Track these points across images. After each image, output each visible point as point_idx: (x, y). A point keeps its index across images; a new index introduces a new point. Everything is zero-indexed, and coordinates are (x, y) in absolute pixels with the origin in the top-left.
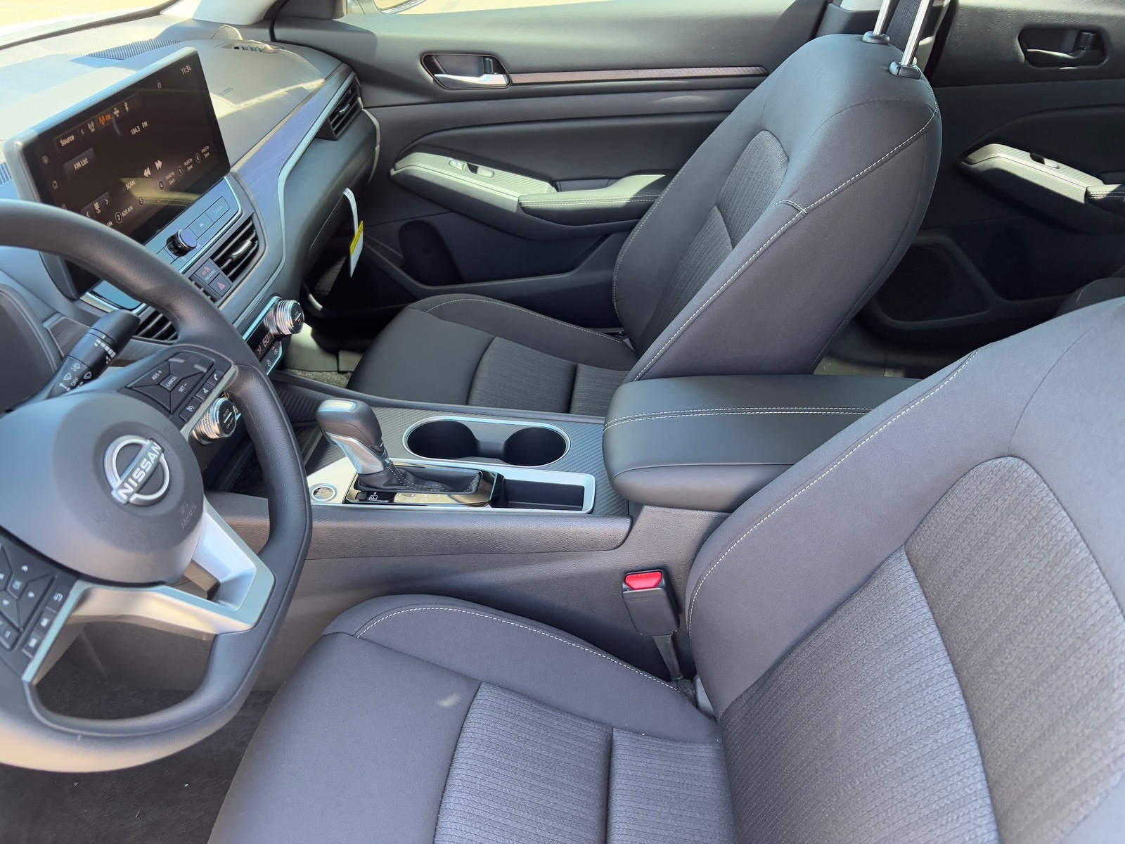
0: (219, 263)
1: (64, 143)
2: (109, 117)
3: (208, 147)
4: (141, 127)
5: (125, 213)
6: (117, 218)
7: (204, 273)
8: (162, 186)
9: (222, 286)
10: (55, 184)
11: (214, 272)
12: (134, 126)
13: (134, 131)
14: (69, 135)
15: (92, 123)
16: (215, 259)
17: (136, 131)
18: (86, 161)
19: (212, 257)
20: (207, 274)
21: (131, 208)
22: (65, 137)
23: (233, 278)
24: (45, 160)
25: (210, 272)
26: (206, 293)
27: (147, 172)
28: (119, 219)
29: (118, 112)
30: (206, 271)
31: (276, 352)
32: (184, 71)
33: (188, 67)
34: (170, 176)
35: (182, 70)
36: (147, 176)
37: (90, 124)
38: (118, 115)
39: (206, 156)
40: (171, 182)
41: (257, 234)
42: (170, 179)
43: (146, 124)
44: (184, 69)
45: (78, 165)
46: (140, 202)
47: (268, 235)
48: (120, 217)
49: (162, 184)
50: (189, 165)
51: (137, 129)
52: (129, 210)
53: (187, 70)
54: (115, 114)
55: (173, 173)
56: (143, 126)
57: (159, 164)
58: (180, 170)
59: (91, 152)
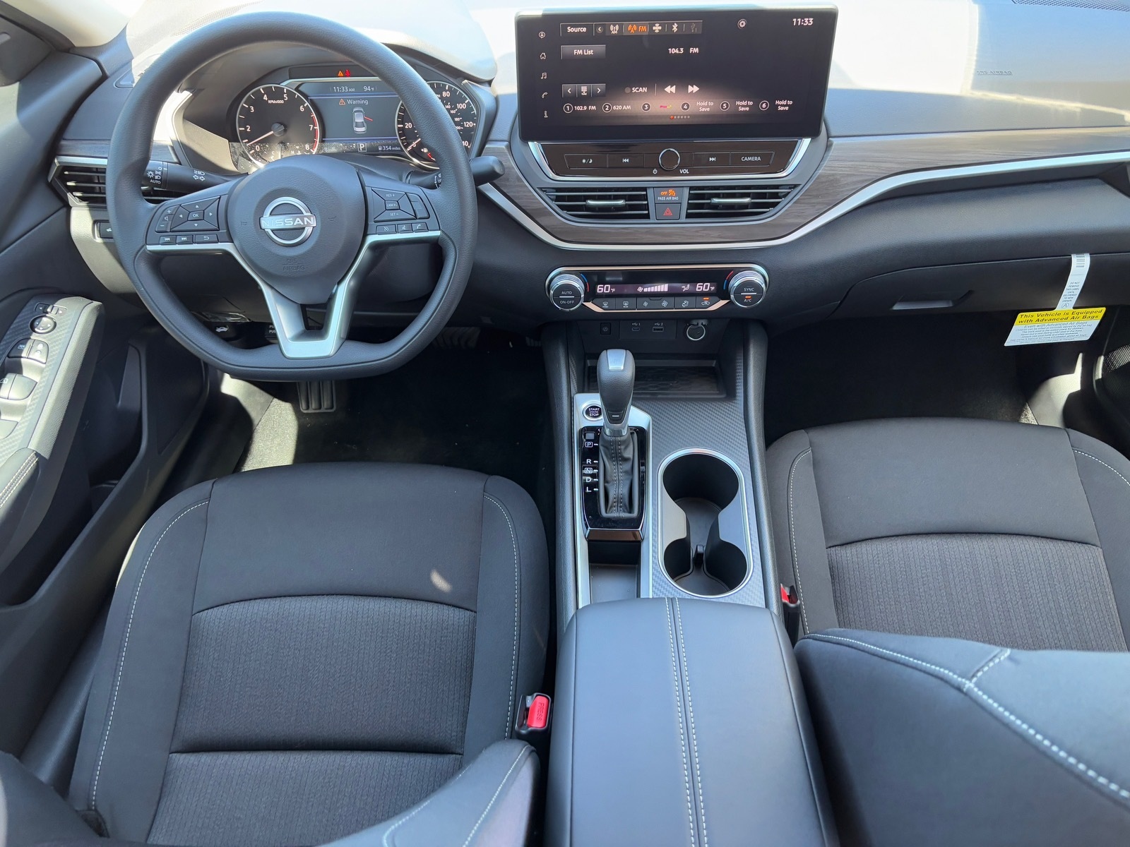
0: (692, 197)
1: (570, 30)
2: (644, 28)
3: (790, 103)
4: (687, 50)
5: (617, 108)
6: (605, 108)
7: (663, 193)
8: (685, 107)
9: (670, 213)
10: (543, 56)
11: (676, 198)
12: (677, 47)
13: (674, 51)
14: (583, 26)
15: (617, 27)
16: (691, 192)
17: (677, 51)
18: (590, 52)
19: (691, 188)
20: (666, 196)
21: (629, 107)
22: (572, 26)
23: (689, 216)
24: (542, 35)
25: (672, 196)
26: (646, 207)
27: (670, 89)
28: (607, 109)
29: (660, 28)
30: (668, 193)
31: (706, 303)
32: (797, 22)
33: (809, 21)
34: (706, 104)
35: (795, 20)
36: (669, 92)
37: (614, 25)
38: (657, 31)
39: (782, 108)
40: (703, 110)
41: (779, 203)
42: (703, 107)
43: (696, 50)
44: (799, 20)
45: (580, 52)
46: (644, 107)
47: (786, 210)
48: (610, 108)
49: (688, 106)
50: (743, 106)
51: (679, 50)
52: (624, 107)
53: (804, 22)
54: (654, 28)
55: (712, 104)
56: (691, 51)
57: (694, 89)
58: (724, 105)
59: (601, 48)
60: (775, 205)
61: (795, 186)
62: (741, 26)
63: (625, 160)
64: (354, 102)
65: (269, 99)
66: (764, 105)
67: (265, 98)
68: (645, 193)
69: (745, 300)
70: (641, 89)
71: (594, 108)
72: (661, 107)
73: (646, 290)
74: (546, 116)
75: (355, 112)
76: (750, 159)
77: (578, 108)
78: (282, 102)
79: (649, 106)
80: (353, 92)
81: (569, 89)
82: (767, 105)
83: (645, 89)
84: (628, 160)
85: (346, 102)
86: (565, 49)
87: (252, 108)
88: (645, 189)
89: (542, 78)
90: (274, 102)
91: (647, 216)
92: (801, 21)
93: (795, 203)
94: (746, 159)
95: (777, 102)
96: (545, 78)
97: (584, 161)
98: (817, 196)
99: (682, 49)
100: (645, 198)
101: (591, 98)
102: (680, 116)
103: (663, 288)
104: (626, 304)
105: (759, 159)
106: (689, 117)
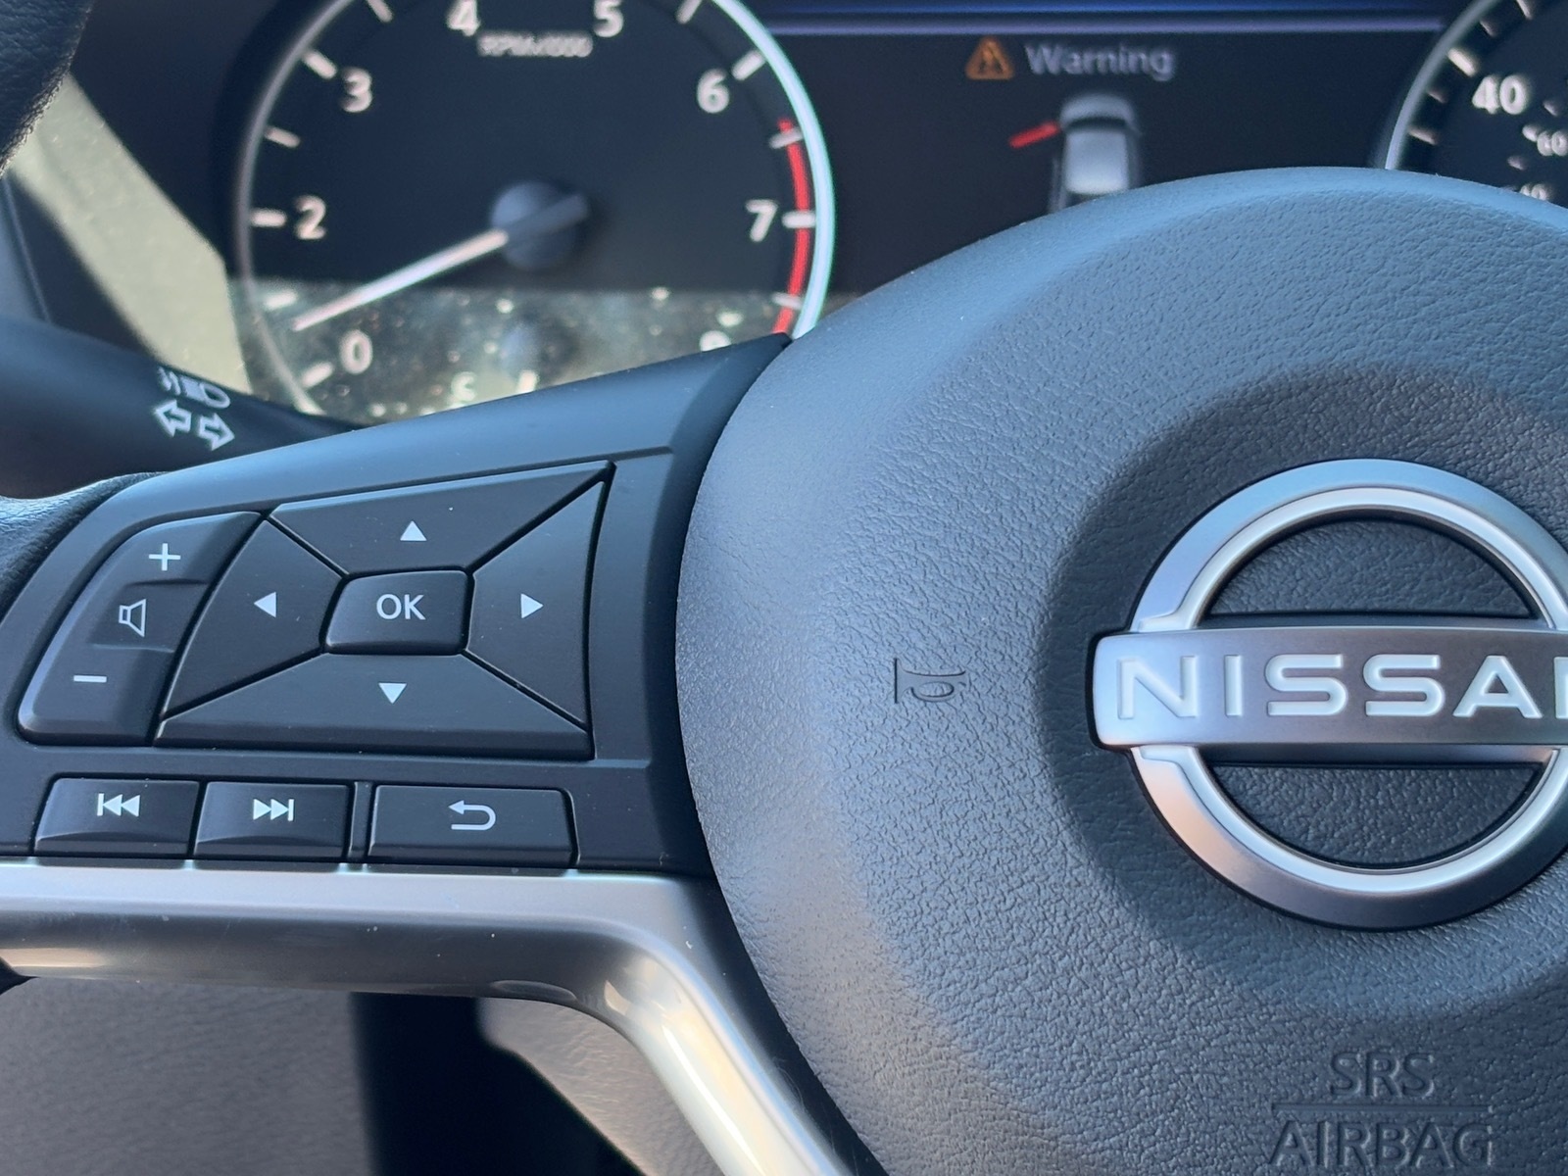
64: (1079, 63)
65: (490, 26)
67: (465, 22)
78: (576, 46)
85: (1020, 62)
87: (360, 77)
90: (520, 45)
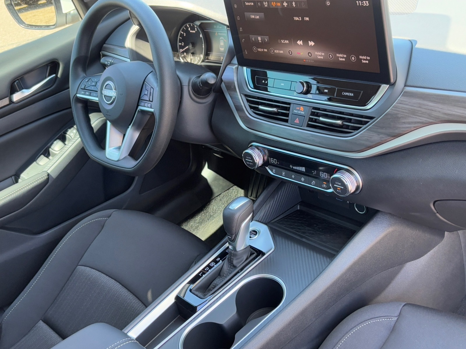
0: (313, 114)
1: (247, 4)
2: (279, 4)
3: (369, 58)
4: (303, 19)
5: (277, 51)
6: (271, 51)
8: (310, 55)
9: (297, 121)
10: (238, 18)
11: (304, 113)
12: (298, 16)
13: (296, 19)
14: (252, 2)
15: (267, 3)
16: (312, 110)
18: (258, 17)
19: (313, 108)
20: (299, 110)
21: (282, 52)
22: (247, 2)
23: (309, 126)
24: (236, 6)
25: (301, 111)
26: (287, 115)
27: (300, 43)
28: (272, 52)
29: (287, 4)
30: (300, 109)
31: (324, 185)
32: (359, 3)
33: (366, 3)
34: (320, 54)
35: (357, 2)
36: (300, 44)
37: (265, 2)
38: (286, 6)
39: (364, 62)
40: (320, 57)
41: (360, 128)
42: (319, 55)
43: (307, 19)
44: (360, 2)
45: (253, 17)
46: (289, 53)
47: (361, 134)
48: (273, 51)
49: (311, 54)
50: (341, 57)
51: (299, 19)
52: (280, 52)
53: (363, 3)
54: (284, 4)
55: (323, 54)
56: (305, 19)
57: (311, 43)
58: (330, 55)
59: (262, 14)
60: (357, 128)
61: (371, 118)
62: (329, 5)
63: (282, 84)
64: (221, 34)
65: (191, 30)
66: (353, 58)
67: (189, 29)
68: (289, 106)
69: (338, 190)
70: (285, 42)
71: (266, 50)
72: (298, 53)
73: (294, 168)
74: (246, 53)
75: (221, 39)
76: (347, 94)
77: (259, 50)
78: (194, 32)
79: (291, 52)
80: (221, 29)
81: (253, 38)
82: (354, 58)
83: (287, 42)
84: (283, 84)
85: (218, 34)
86: (247, 14)
87: (185, 34)
88: (289, 104)
89: (240, 30)
91: (286, 121)
92: (362, 3)
93: (367, 130)
94: (345, 94)
95: (361, 57)
96: (242, 30)
97: (263, 81)
98: (382, 128)
99: (300, 18)
100: (288, 109)
101: (263, 45)
102: (309, 60)
103: (303, 169)
104: (284, 174)
105: (353, 95)
106: (313, 61)
